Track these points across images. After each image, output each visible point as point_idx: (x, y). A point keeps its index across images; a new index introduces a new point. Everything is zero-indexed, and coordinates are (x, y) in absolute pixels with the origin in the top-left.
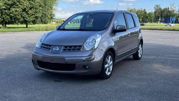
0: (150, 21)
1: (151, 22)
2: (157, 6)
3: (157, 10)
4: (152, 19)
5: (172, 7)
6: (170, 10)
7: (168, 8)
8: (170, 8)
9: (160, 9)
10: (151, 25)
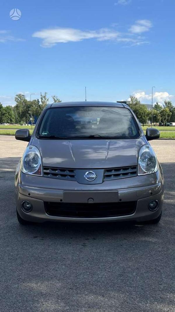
0: (9, 121)
1: (11, 122)
2: (20, 96)
3: (20, 103)
4: (13, 118)
5: (43, 99)
6: (40, 103)
7: (37, 100)
8: (40, 100)
9: (25, 101)
10: (11, 127)
